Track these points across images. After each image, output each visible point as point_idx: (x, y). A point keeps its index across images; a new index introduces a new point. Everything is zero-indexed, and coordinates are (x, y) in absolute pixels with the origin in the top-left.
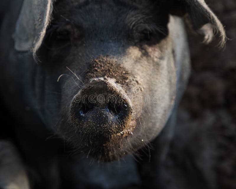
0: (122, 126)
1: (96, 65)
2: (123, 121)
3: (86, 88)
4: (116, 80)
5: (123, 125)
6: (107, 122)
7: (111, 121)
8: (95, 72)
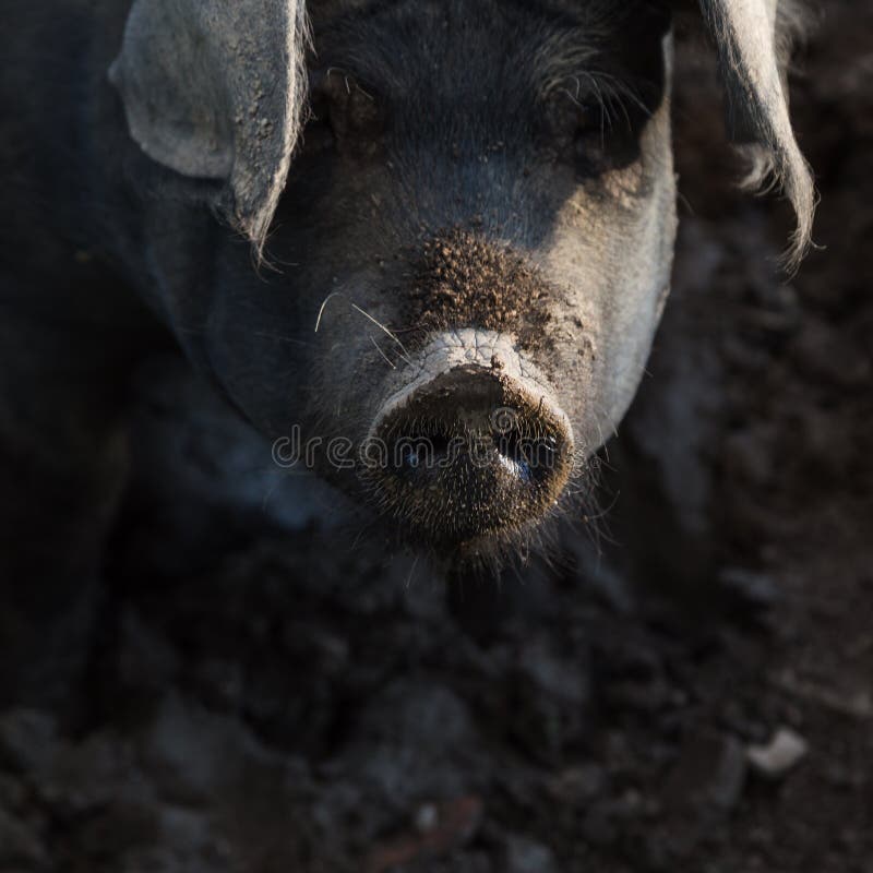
0: (539, 501)
1: (443, 270)
2: (545, 487)
3: (430, 392)
4: (516, 335)
5: (545, 497)
6: (494, 497)
7: (507, 491)
8: (444, 307)
